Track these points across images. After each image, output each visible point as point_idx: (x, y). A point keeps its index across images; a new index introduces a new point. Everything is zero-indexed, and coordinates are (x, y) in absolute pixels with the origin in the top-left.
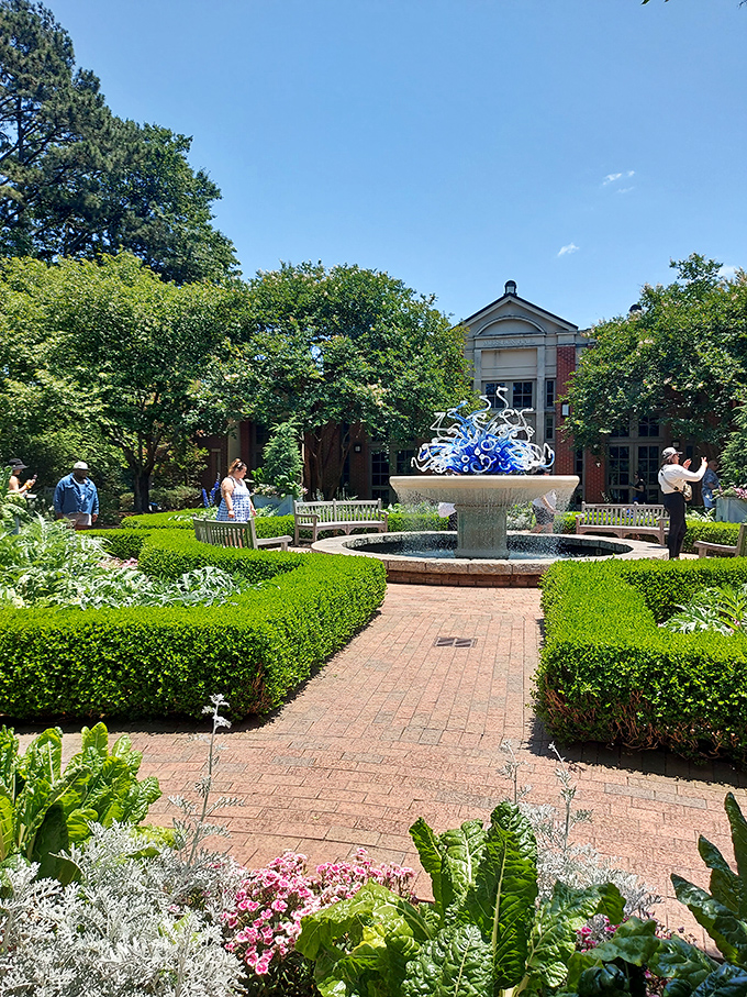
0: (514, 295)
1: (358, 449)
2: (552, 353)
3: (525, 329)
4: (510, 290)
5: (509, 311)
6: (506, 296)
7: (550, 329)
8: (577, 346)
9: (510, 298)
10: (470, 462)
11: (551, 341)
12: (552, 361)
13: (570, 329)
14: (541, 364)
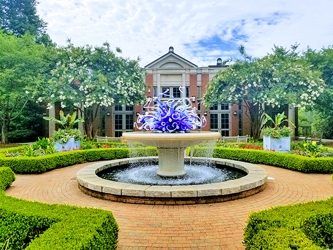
0: (173, 52)
1: (109, 114)
2: (188, 76)
3: (177, 67)
4: (171, 50)
5: (171, 59)
6: (169, 52)
7: (187, 67)
8: (198, 74)
9: (171, 54)
10: (166, 126)
11: (188, 72)
12: (188, 80)
13: (195, 67)
14: (184, 81)
